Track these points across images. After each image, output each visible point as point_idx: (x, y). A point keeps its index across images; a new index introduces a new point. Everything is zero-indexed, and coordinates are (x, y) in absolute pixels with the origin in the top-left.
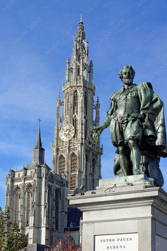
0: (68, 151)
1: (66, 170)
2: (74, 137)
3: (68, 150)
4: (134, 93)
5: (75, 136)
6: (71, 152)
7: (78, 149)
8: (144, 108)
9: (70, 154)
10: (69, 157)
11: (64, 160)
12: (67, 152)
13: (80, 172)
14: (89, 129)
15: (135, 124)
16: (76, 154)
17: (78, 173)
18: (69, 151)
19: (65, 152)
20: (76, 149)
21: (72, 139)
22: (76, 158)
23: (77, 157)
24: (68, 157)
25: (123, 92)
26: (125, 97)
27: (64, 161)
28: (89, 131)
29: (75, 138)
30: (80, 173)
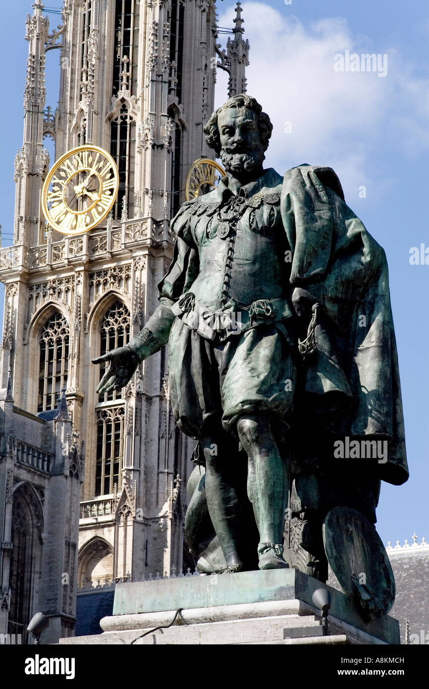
0: (85, 287)
1: (74, 385)
2: (116, 212)
3: (82, 279)
4: (266, 210)
5: (120, 208)
6: (101, 293)
7: (138, 273)
8: (305, 276)
9: (93, 304)
10: (89, 315)
11: (64, 331)
12: (80, 289)
13: (144, 398)
14: (192, 171)
15: (266, 347)
16: (128, 299)
17: (133, 402)
18: (91, 285)
19: (70, 293)
20: (128, 278)
21: (104, 221)
22: (125, 320)
23: (131, 319)
24: (85, 318)
25: (221, 207)
26: (228, 230)
27: (63, 337)
28: (192, 181)
29: (120, 216)
30: (144, 403)
